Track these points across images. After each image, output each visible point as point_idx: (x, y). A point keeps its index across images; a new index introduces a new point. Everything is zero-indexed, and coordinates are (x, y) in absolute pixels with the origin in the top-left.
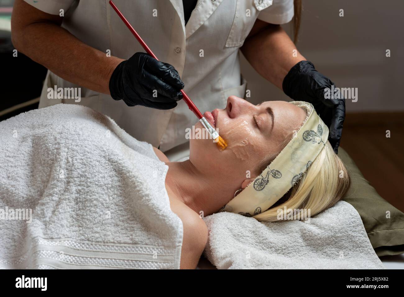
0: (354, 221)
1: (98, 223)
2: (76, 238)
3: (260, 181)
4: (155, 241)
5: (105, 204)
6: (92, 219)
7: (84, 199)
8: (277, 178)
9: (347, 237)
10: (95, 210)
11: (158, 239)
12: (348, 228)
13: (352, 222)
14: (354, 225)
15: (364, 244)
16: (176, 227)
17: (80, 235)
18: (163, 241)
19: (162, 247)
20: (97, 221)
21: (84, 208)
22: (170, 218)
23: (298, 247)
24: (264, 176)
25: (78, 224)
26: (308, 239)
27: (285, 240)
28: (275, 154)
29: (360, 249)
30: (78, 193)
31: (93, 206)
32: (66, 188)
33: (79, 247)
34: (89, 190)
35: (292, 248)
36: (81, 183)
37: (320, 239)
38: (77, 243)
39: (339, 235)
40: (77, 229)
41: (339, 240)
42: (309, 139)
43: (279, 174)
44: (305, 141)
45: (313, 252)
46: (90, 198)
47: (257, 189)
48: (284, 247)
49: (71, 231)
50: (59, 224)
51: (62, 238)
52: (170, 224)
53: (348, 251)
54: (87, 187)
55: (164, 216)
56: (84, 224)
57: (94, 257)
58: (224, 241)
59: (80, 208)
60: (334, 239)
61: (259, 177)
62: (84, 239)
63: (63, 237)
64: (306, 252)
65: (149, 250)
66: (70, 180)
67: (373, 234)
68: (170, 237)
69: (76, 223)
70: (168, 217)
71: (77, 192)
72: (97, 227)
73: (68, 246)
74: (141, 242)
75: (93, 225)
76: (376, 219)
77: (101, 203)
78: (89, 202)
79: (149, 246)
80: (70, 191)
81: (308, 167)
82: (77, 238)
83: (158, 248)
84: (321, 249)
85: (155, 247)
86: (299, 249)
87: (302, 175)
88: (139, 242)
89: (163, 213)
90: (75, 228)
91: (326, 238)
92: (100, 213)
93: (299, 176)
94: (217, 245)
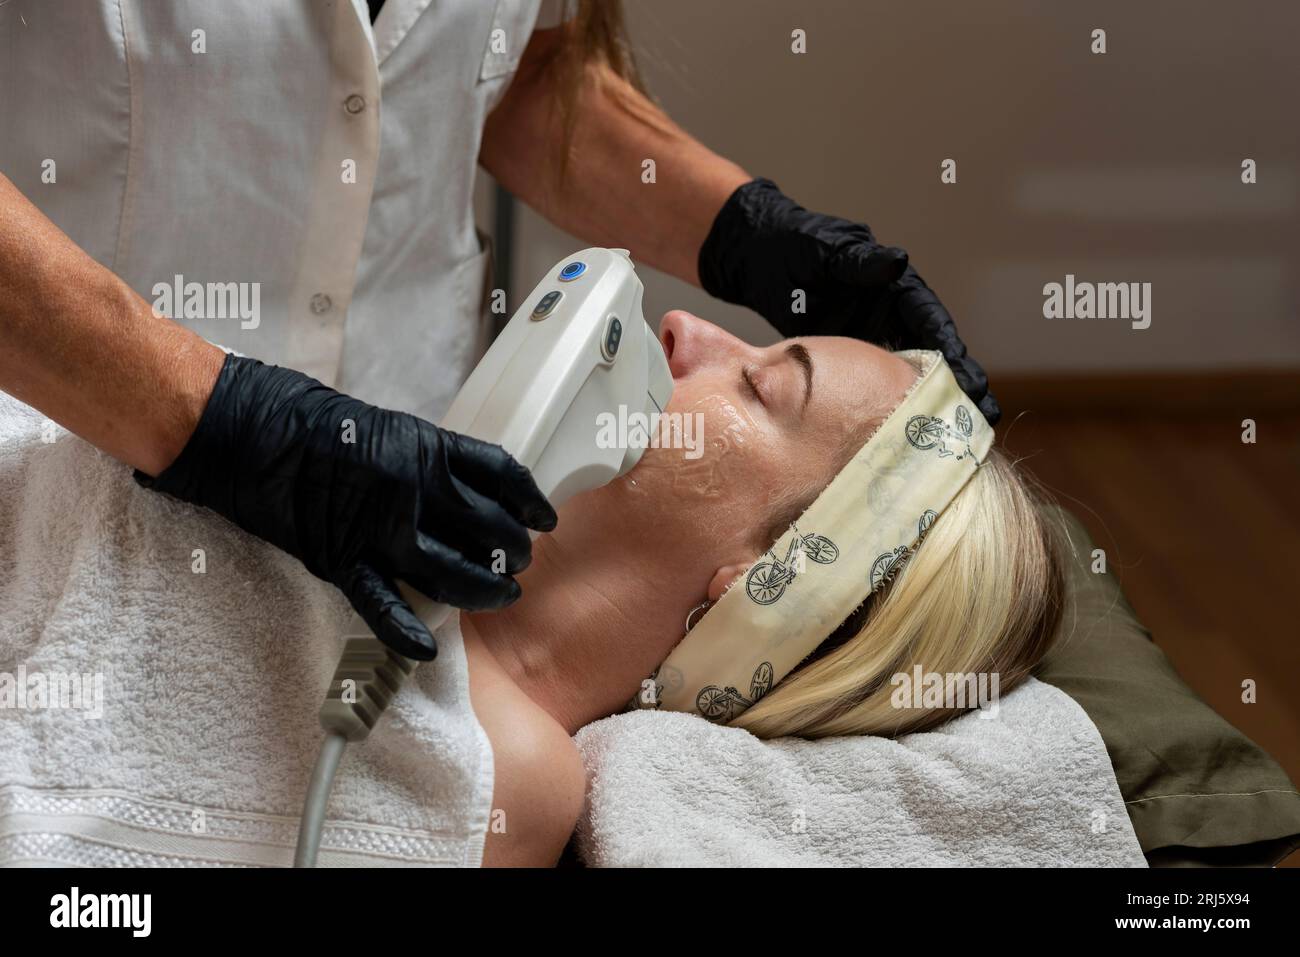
0: (1083, 760)
1: (213, 745)
2: (138, 791)
3: (768, 570)
4: (402, 812)
5: (243, 684)
6: (196, 730)
7: (173, 664)
8: (824, 561)
9: (1057, 810)
10: (208, 702)
11: (409, 808)
12: (1061, 783)
13: (1077, 764)
14: (1078, 771)
15: (1113, 838)
16: (469, 771)
17: (153, 780)
18: (427, 814)
19: (423, 834)
20: (209, 740)
21: (172, 693)
22: (450, 738)
23: (889, 835)
24: (781, 557)
25: (147, 743)
26: (925, 813)
27: (846, 810)
28: (816, 484)
29: (1099, 852)
30: (154, 641)
31: (200, 689)
32: (117, 622)
33: (146, 819)
34: (191, 635)
35: (869, 839)
36: (167, 607)
37: (966, 812)
38: (142, 809)
39: (1029, 802)
40: (144, 758)
41: (1029, 820)
42: (927, 443)
43: (830, 549)
44: (913, 449)
45: (941, 856)
46: (192, 660)
47: (759, 598)
48: (842, 834)
49: (126, 765)
50: (86, 739)
51: (95, 786)
52: (448, 759)
53: (1059, 858)
54: (185, 624)
55: (431, 734)
56: (169, 744)
57: (194, 857)
58: (642, 806)
59: (158, 690)
60: (1011, 813)
61: (763, 559)
62: (166, 795)
63: (96, 784)
64: (916, 854)
65: (377, 842)
66: (130, 596)
67: (1142, 806)
68: (449, 802)
69: (142, 741)
70: (443, 735)
71: (150, 639)
72: (209, 759)
73: (111, 815)
74: (354, 812)
75: (195, 751)
76: (1158, 757)
77: (227, 679)
78: (187, 674)
79: (378, 828)
80: (131, 633)
81: (923, 528)
82: (144, 791)
83: (408, 834)
84: (968, 846)
85: (397, 831)
86: (892, 842)
87: (905, 555)
88: (348, 811)
89: (426, 722)
90: (139, 756)
91: (985, 811)
92: (223, 712)
93: (895, 557)
94: (612, 824)
